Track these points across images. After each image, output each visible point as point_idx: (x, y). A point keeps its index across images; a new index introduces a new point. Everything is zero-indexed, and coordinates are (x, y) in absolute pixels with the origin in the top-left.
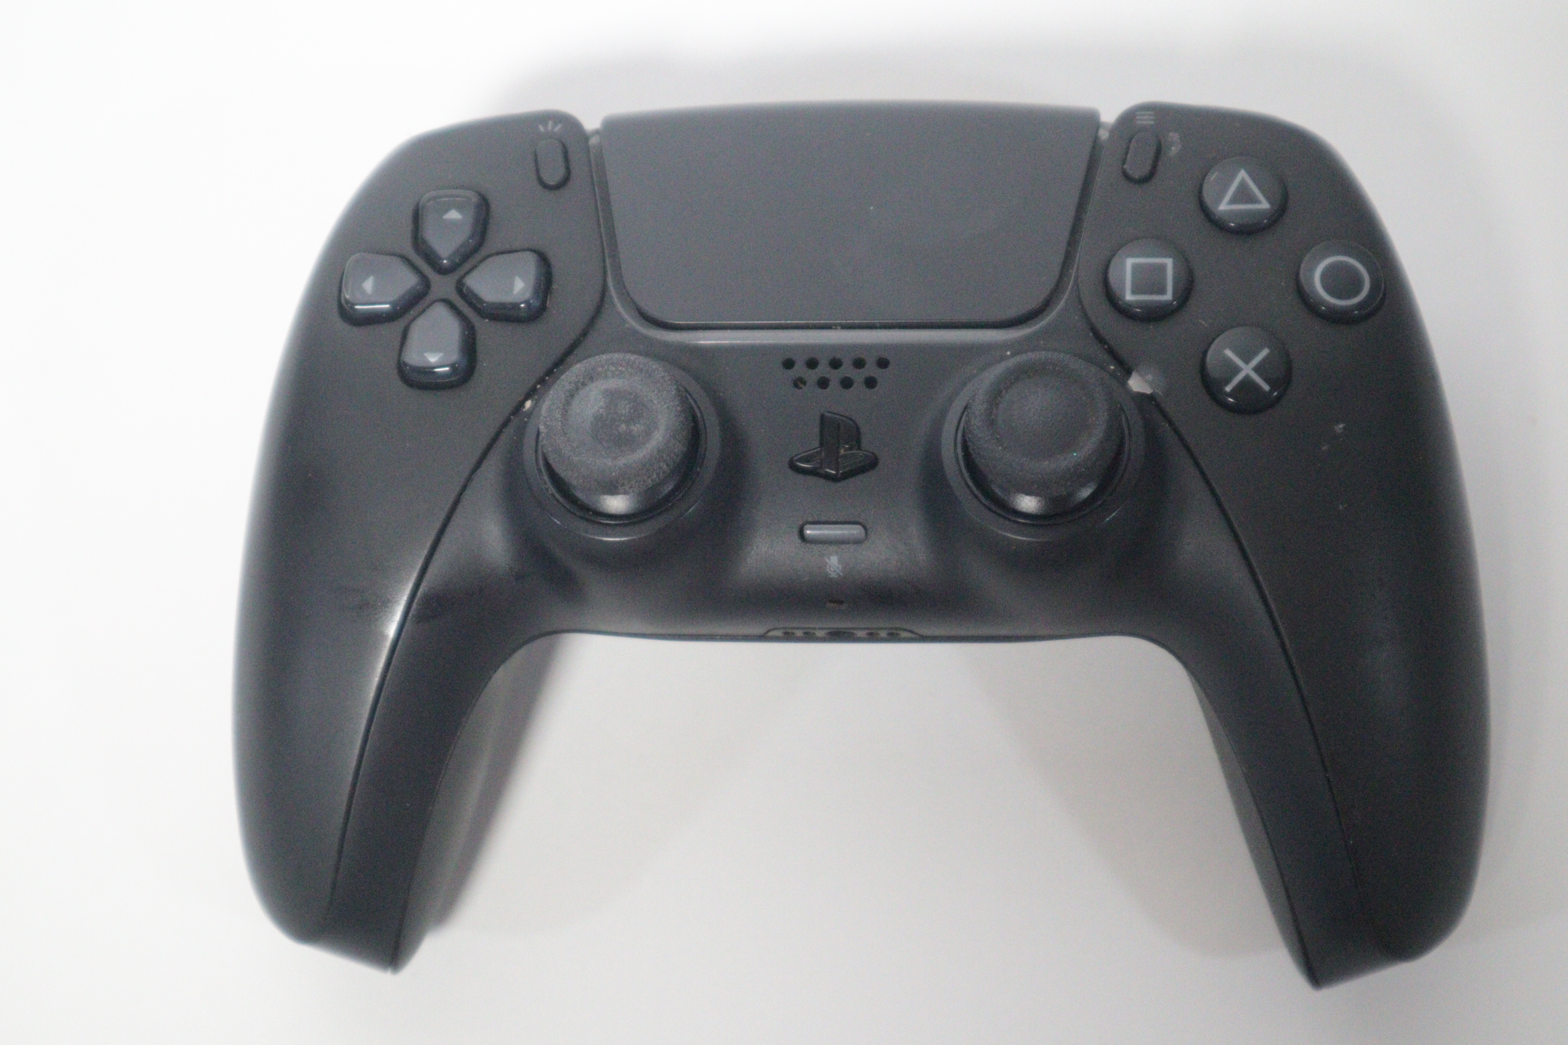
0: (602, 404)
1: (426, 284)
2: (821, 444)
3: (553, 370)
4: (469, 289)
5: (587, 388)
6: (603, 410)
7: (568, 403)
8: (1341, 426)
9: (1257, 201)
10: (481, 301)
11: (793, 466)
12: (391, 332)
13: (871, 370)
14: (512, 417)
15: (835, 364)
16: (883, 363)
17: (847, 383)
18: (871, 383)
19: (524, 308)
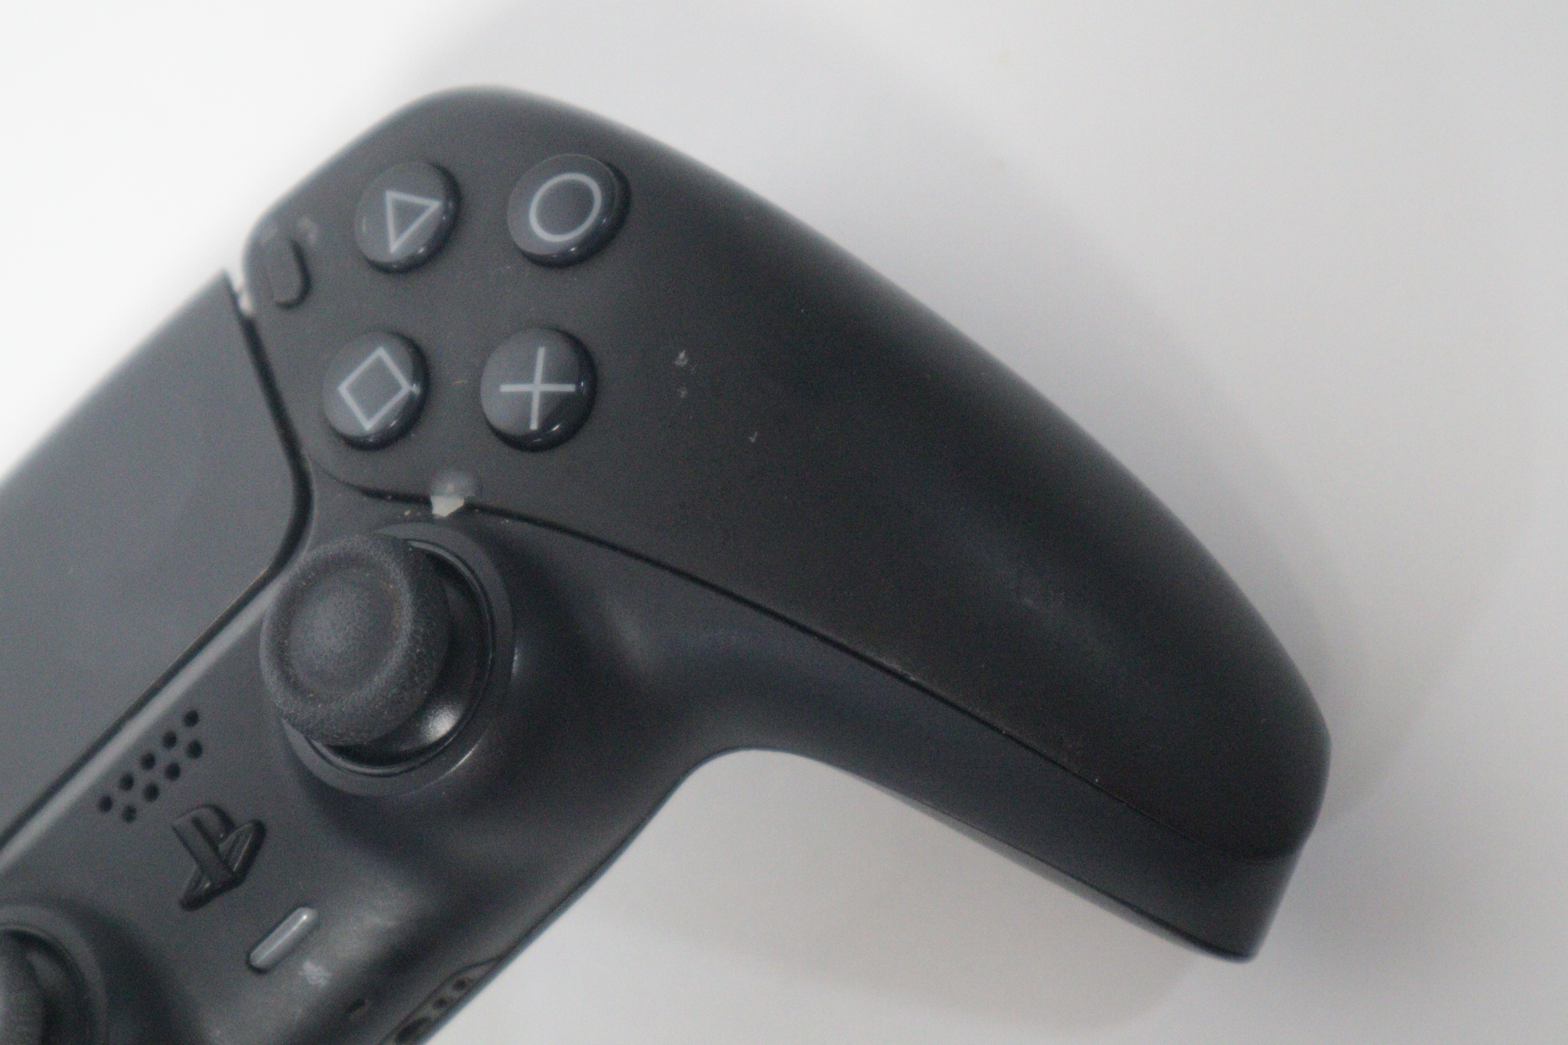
8: (682, 355)
9: (420, 210)
13: (186, 736)
15: (149, 762)
16: (192, 718)
17: (174, 772)
18: (195, 750)
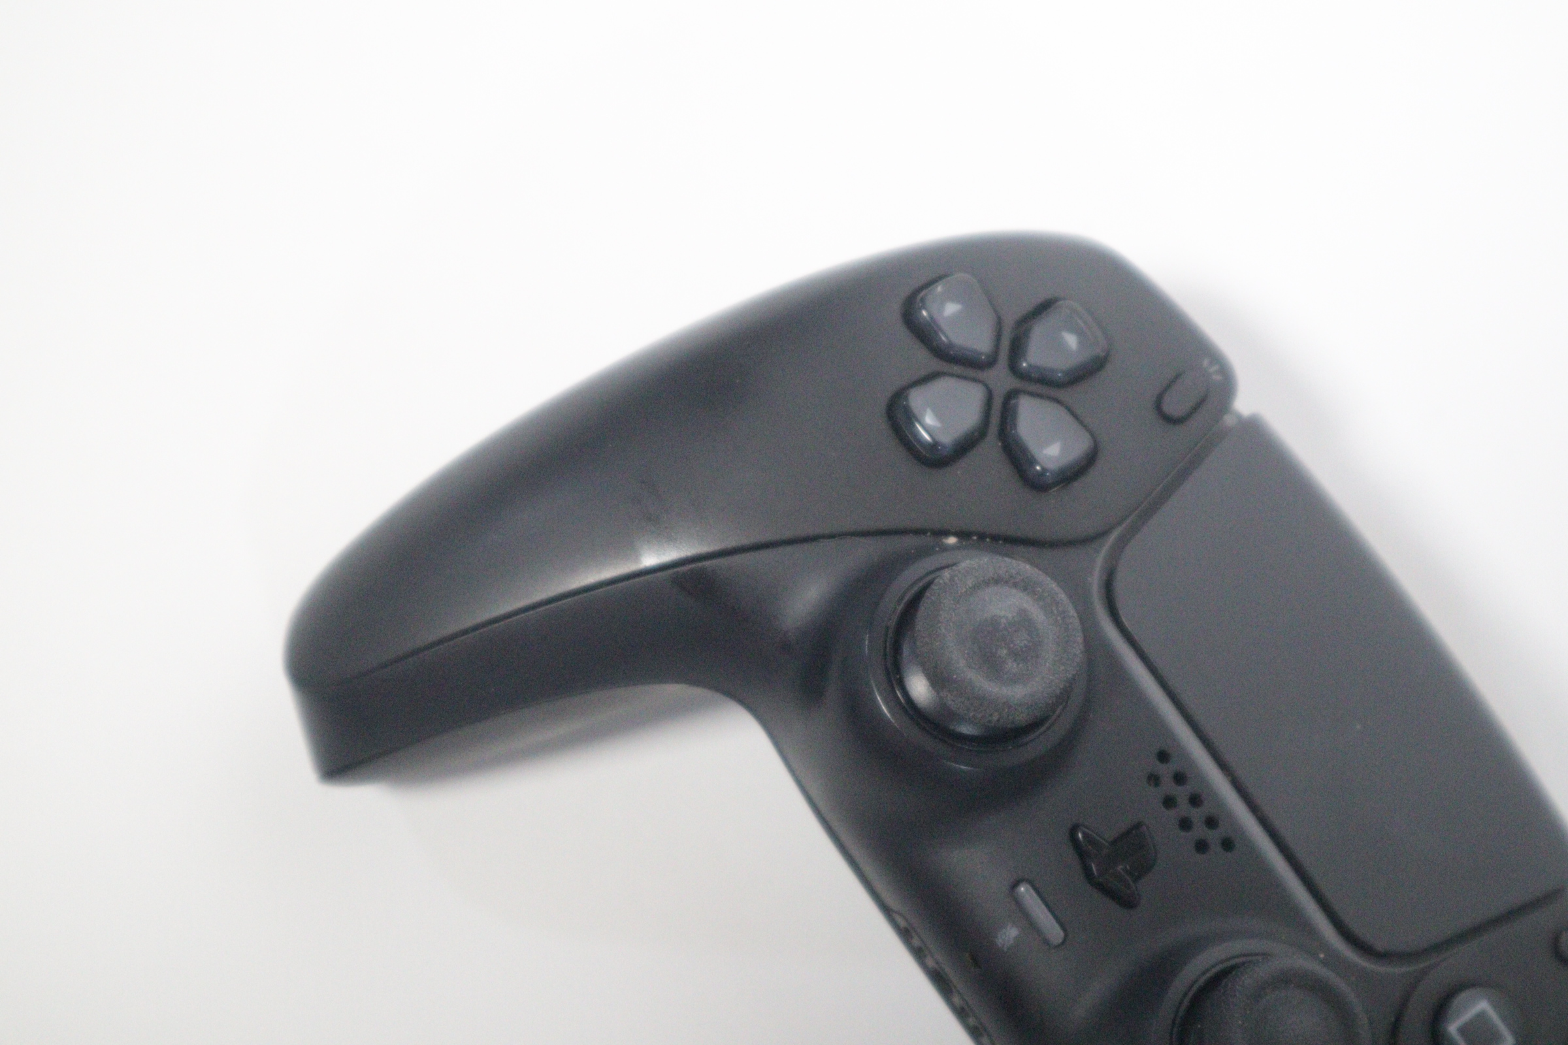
0: (1010, 616)
1: (991, 362)
2: (1114, 842)
3: (999, 539)
4: (1016, 406)
5: (1014, 591)
6: (1005, 622)
7: (987, 583)
10: (1014, 425)
11: (1073, 830)
12: (923, 360)
13: (1214, 838)
14: (929, 534)
15: (1195, 800)
16: (1227, 844)
17: (1185, 824)
18: (1201, 846)
19: (1037, 471)
